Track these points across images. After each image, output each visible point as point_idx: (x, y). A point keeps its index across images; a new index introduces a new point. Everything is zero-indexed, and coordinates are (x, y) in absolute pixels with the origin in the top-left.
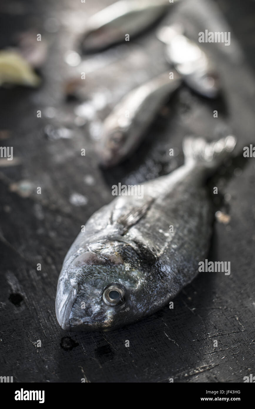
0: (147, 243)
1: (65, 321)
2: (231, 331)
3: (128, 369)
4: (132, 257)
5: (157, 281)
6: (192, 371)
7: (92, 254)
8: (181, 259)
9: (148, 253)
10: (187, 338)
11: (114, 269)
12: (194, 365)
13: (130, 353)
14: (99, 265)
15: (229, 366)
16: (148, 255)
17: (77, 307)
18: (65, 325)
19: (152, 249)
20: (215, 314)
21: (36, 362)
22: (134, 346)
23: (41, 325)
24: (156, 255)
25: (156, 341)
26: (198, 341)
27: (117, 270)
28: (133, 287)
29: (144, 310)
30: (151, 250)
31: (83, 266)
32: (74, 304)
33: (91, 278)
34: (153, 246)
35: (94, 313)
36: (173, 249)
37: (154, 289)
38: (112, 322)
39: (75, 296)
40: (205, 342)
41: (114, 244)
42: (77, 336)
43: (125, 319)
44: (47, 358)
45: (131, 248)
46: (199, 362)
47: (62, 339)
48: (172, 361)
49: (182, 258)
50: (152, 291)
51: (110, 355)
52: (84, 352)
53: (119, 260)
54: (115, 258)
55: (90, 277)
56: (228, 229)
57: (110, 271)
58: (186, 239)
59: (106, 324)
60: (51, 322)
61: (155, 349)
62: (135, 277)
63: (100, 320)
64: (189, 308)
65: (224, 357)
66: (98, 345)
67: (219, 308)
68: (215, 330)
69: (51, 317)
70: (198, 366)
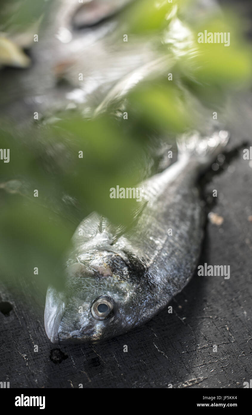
0: (137, 253)
1: (54, 335)
2: (220, 343)
3: (117, 383)
4: (121, 268)
5: (146, 293)
6: (181, 385)
7: (81, 265)
8: (171, 267)
9: (137, 263)
10: (177, 349)
11: (102, 281)
12: (183, 378)
13: (119, 366)
14: (87, 277)
15: (217, 380)
16: (137, 265)
17: (65, 320)
18: (54, 338)
19: (142, 258)
20: (206, 324)
21: (25, 376)
22: (124, 358)
23: (30, 336)
24: (146, 265)
25: (146, 353)
26: (188, 352)
27: (106, 283)
28: (121, 299)
29: (133, 323)
30: (141, 260)
31: (72, 278)
32: (62, 318)
33: (80, 291)
34: (143, 256)
35: (82, 326)
36: (163, 257)
37: (143, 301)
38: (100, 335)
39: (63, 310)
40: (194, 354)
41: (103, 254)
42: (66, 348)
43: (114, 331)
44: (37, 371)
45: (120, 258)
46: (188, 376)
47: (51, 351)
48: (161, 374)
49: (173, 266)
50: (141, 304)
51: (99, 369)
52: (74, 365)
53: (108, 272)
54: (104, 270)
55: (78, 290)
56: (221, 231)
57: (99, 283)
58: (177, 245)
59: (95, 337)
60: (40, 333)
61: (144, 361)
62: (124, 289)
63: (89, 334)
64: (179, 317)
65: (213, 370)
66: (87, 357)
67: (209, 318)
68: (205, 341)
69: (41, 327)
70: (187, 379)
